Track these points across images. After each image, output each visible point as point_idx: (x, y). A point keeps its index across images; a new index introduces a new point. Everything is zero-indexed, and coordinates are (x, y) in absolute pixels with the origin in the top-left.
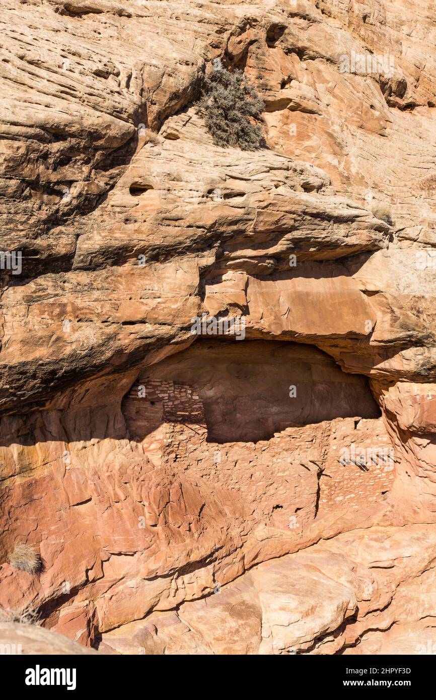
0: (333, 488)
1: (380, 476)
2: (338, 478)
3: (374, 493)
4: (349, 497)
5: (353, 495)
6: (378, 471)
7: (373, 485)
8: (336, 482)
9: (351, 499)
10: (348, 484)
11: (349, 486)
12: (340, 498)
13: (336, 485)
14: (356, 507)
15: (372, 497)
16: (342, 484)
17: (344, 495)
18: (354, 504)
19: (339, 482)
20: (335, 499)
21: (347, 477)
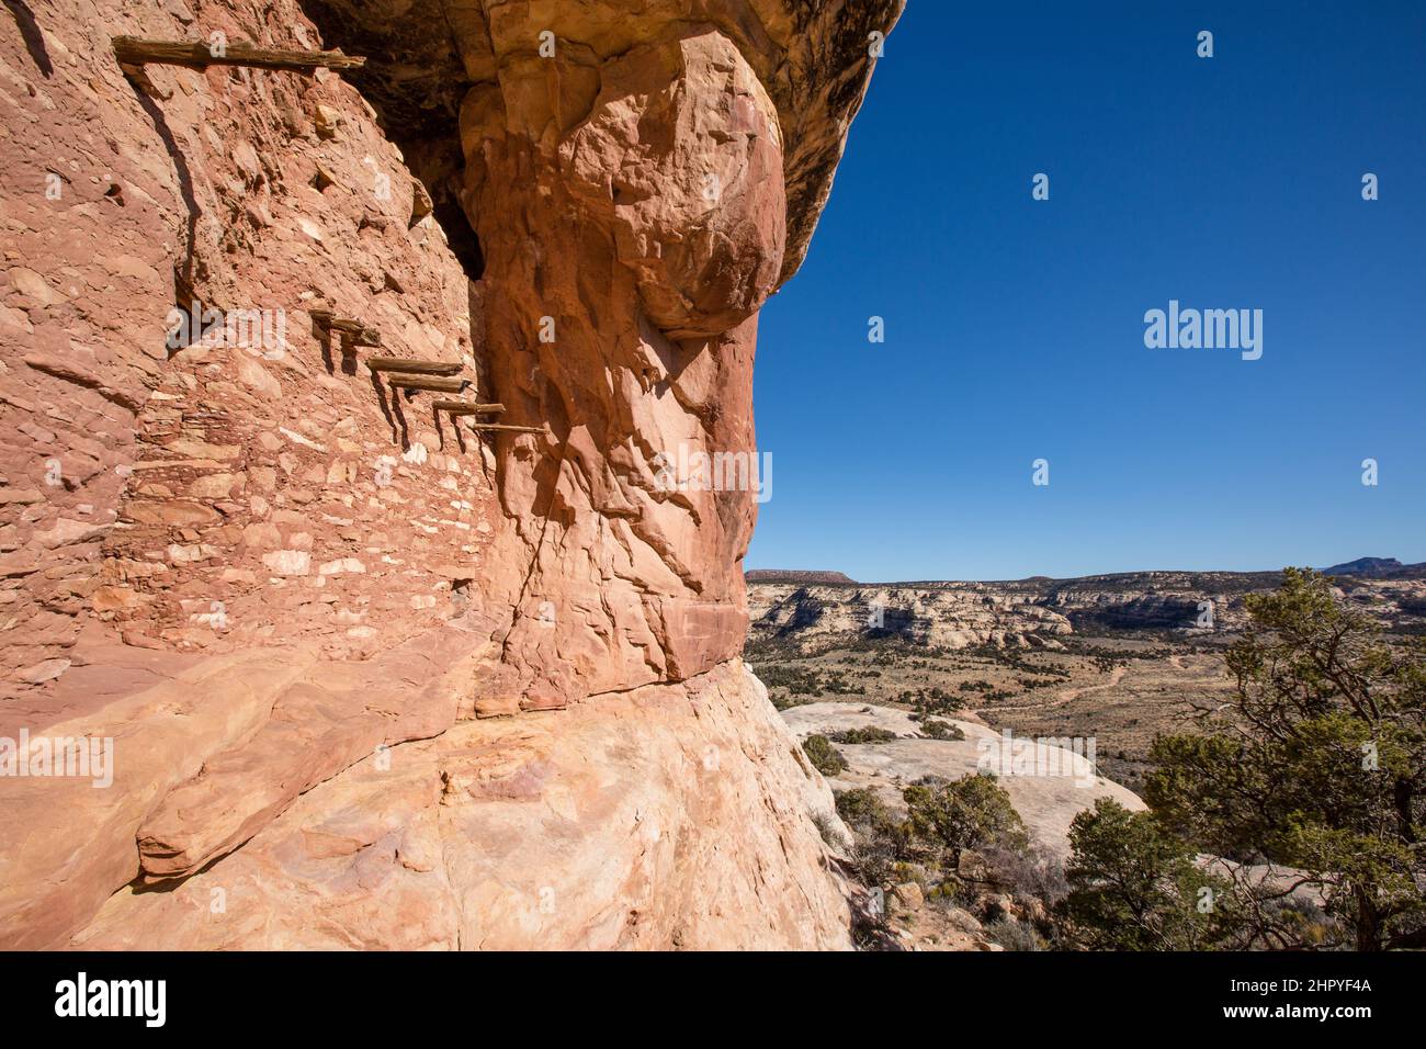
0: (267, 478)
1: (456, 504)
2: (306, 423)
3: (431, 578)
4: (335, 568)
5: (354, 565)
6: (450, 484)
7: (431, 537)
8: (288, 446)
9: (346, 588)
10: (344, 487)
11: (348, 500)
12: (292, 562)
13: (287, 463)
14: (364, 633)
15: (423, 593)
16: (315, 475)
17: (318, 554)
18: (355, 617)
19: (306, 457)
20: (269, 560)
21: (347, 446)
